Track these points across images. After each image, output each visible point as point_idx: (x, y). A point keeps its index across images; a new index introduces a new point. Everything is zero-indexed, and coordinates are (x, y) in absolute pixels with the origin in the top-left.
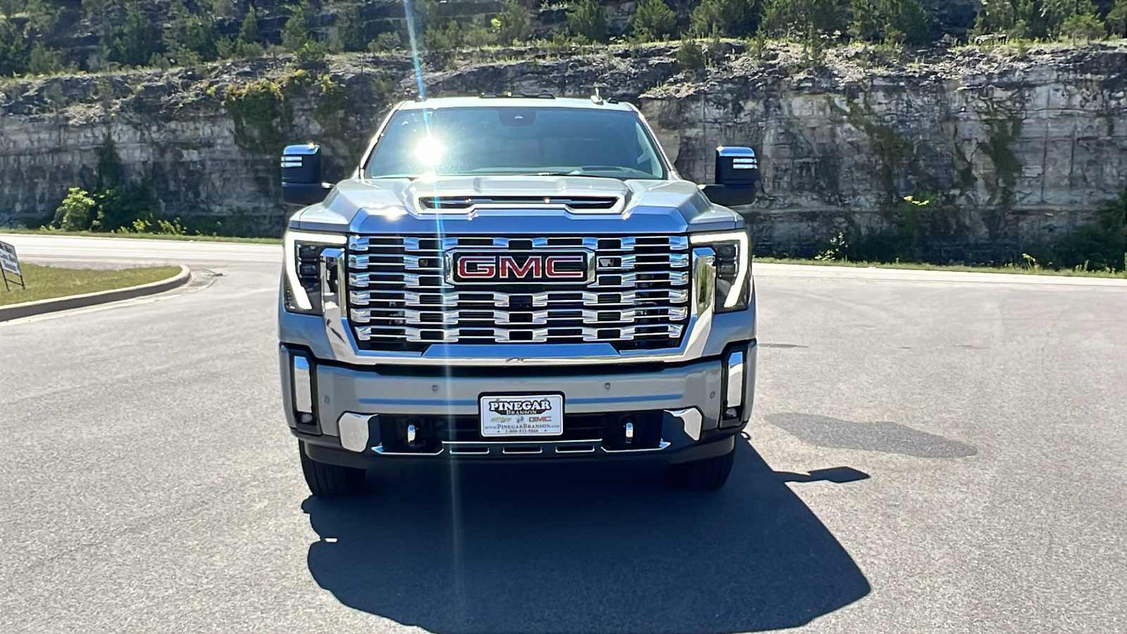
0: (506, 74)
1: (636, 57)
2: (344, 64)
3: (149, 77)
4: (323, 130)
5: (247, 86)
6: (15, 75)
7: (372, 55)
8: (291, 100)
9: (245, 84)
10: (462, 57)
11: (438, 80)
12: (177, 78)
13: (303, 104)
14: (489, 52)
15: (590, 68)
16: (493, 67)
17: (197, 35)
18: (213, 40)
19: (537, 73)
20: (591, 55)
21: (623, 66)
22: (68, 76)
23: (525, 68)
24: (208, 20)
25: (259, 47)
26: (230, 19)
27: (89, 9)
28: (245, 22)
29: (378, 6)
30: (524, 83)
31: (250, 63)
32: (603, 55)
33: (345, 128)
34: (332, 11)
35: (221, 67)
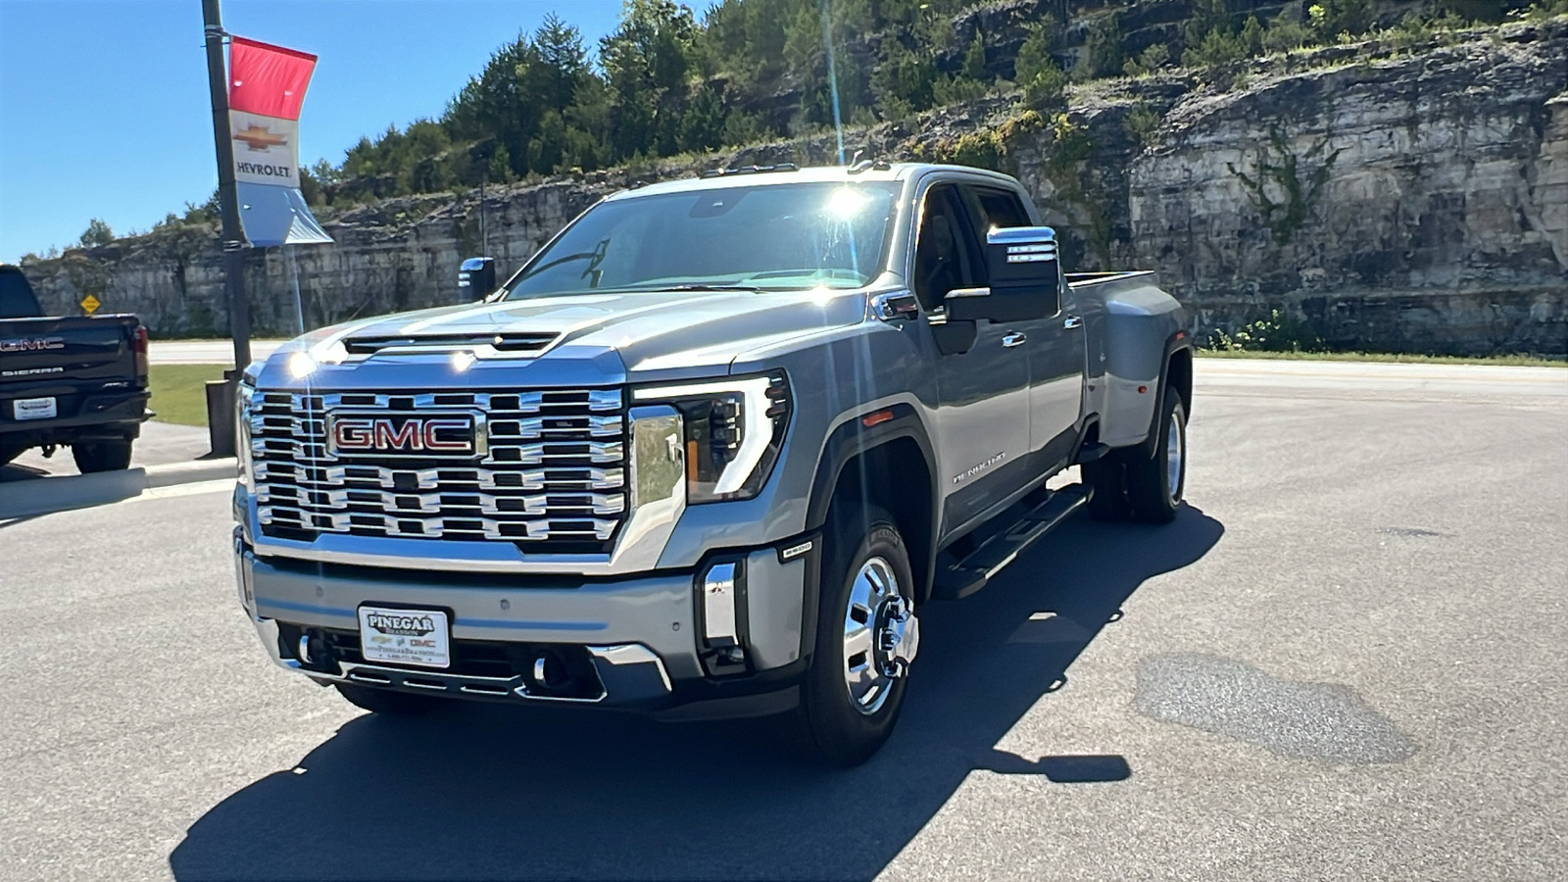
0: (1321, 88)
1: (1546, 39)
2: (1090, 97)
3: (850, 138)
4: (1057, 192)
5: (961, 140)
6: (708, 149)
7: (1129, 80)
8: (1017, 154)
9: (959, 137)
10: (1258, 69)
11: (1218, 107)
12: (881, 136)
13: (1031, 157)
14: (1300, 57)
15: (1462, 64)
16: (1301, 79)
17: (911, 78)
18: (930, 81)
19: (1373, 81)
20: (1466, 45)
21: (1520, 55)
22: (762, 146)
23: (1352, 76)
24: (925, 56)
25: (981, 86)
26: (951, 51)
27: (791, 61)
28: (969, 55)
29: (1145, 8)
30: (1349, 99)
31: (969, 108)
32: (1487, 41)
33: (1087, 186)
34: (1082, 25)
35: (933, 118)
